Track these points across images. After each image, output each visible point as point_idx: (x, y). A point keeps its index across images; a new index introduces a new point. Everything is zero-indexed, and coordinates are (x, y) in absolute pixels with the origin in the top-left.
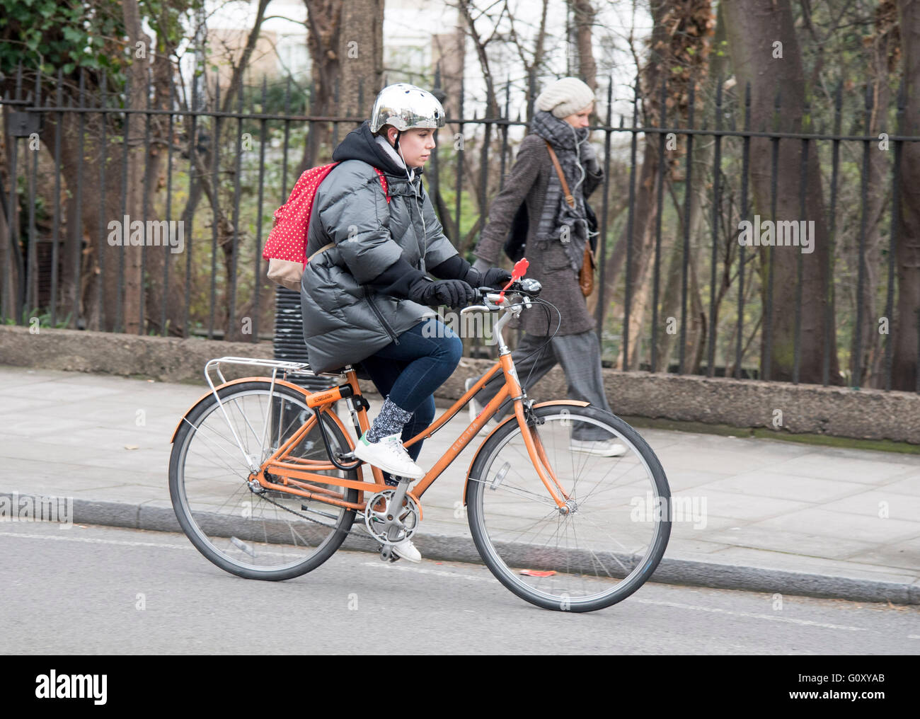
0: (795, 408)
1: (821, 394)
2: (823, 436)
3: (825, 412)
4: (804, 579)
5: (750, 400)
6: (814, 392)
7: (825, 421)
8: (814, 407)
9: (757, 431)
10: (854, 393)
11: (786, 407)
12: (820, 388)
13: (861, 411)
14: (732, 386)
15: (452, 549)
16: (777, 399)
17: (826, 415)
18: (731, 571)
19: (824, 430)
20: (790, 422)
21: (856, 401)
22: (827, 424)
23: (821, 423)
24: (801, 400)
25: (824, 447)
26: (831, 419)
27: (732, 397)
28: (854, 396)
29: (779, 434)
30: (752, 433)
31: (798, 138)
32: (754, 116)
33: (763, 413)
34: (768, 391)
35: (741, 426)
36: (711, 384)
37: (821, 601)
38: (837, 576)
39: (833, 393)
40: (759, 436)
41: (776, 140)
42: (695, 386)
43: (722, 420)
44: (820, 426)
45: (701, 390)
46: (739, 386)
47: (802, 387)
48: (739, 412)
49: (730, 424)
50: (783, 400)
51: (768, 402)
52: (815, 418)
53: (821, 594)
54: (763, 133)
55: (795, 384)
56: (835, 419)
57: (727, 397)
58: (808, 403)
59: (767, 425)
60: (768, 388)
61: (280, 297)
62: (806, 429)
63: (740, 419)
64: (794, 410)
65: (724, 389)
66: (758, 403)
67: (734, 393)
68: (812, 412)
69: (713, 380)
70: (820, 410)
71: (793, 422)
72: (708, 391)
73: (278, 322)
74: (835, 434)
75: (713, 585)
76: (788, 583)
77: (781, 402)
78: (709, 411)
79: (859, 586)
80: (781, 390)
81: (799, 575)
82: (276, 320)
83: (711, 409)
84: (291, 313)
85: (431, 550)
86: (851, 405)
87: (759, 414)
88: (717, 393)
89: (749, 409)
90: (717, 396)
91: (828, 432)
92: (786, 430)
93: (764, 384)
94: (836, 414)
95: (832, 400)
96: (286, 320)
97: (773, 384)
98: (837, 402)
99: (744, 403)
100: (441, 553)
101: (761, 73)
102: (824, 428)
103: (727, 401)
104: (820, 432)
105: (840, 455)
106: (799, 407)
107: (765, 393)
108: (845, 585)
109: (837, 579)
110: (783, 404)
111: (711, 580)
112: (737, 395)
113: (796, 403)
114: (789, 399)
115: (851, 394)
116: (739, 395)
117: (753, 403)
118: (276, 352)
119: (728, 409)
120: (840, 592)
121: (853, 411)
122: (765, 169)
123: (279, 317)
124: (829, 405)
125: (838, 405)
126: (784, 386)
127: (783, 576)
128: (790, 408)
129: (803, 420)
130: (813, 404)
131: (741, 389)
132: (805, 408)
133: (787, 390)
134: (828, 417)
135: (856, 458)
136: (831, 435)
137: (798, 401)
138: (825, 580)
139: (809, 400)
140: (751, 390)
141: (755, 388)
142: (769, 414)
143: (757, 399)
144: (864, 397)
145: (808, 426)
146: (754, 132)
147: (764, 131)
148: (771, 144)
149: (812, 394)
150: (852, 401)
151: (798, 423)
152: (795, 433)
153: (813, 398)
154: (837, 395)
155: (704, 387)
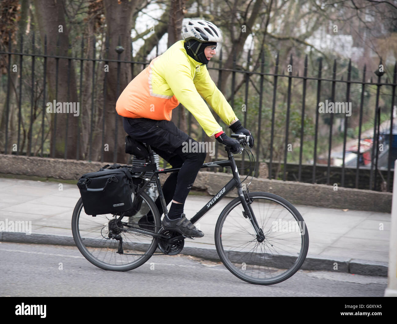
0: (65, 169)
1: (76, 163)
2: (76, 181)
3: (77, 171)
5: (47, 166)
6: (73, 163)
9: (50, 179)
10: (89, 163)
11: (61, 169)
12: (75, 161)
13: (92, 170)
14: (40, 160)
16: (58, 166)
17: (78, 172)
18: (44, 236)
19: (77, 178)
20: (63, 175)
21: (90, 167)
22: (78, 176)
23: (76, 175)
24: (68, 166)
26: (80, 174)
27: (39, 165)
28: (89, 164)
29: (58, 180)
30: (47, 180)
31: (66, 59)
32: (48, 49)
33: (52, 171)
34: (54, 162)
35: (43, 177)
36: (30, 159)
39: (81, 163)
40: (50, 181)
41: (57, 59)
42: (24, 160)
43: (35, 174)
44: (75, 177)
45: (26, 162)
46: (42, 160)
47: (68, 161)
48: (42, 171)
49: (38, 176)
50: (60, 166)
51: (54, 167)
52: (74, 173)
55: (65, 159)
56: (81, 174)
57: (37, 164)
59: (54, 176)
60: (54, 161)
62: (70, 178)
63: (43, 174)
64: (65, 170)
65: (36, 161)
66: (50, 167)
67: (40, 163)
68: (72, 171)
69: (31, 158)
70: (75, 170)
71: (65, 175)
72: (29, 163)
75: (36, 243)
76: (67, 241)
77: (59, 167)
78: (29, 170)
79: (96, 241)
80: (59, 162)
83: (31, 170)
86: (87, 168)
87: (50, 172)
88: (33, 163)
89: (46, 170)
90: (33, 164)
92: (62, 178)
93: (53, 159)
94: (82, 172)
95: (80, 166)
97: (56, 159)
98: (82, 167)
99: (44, 167)
101: (50, 31)
102: (77, 177)
103: (37, 166)
104: (75, 179)
106: (67, 169)
107: (53, 163)
108: (90, 241)
109: (87, 239)
110: (60, 168)
111: (35, 241)
113: (66, 167)
114: (63, 165)
115: (88, 163)
116: (42, 164)
117: (48, 167)
119: (38, 169)
120: (88, 244)
121: (89, 170)
122: (52, 71)
124: (78, 168)
125: (83, 168)
126: (61, 160)
127: (65, 238)
128: (63, 169)
129: (68, 174)
130: (73, 168)
131: (43, 161)
132: (69, 169)
133: (62, 162)
134: (78, 173)
137: (66, 166)
139: (71, 166)
140: (47, 162)
141: (49, 161)
142: (55, 172)
143: (49, 165)
144: (93, 165)
145: (70, 176)
146: (49, 55)
147: (52, 55)
148: (55, 60)
149: (72, 163)
150: (88, 166)
151: (66, 175)
152: (65, 180)
153: (72, 165)
154: (82, 164)
155: (28, 161)
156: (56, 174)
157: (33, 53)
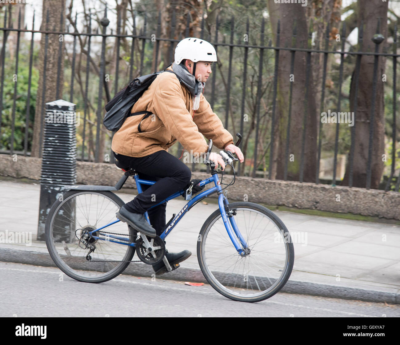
0: (301, 195)
1: (315, 188)
2: (316, 211)
3: (317, 198)
4: (339, 289)
5: (277, 190)
6: (312, 187)
7: (317, 203)
8: (311, 195)
9: (280, 207)
10: (333, 188)
11: (296, 195)
12: (314, 185)
14: (267, 183)
15: (146, 271)
16: (291, 190)
18: (299, 284)
19: (316, 207)
20: (298, 203)
21: (334, 193)
22: (318, 204)
23: (315, 203)
24: (305, 191)
25: (316, 216)
26: (320, 202)
27: (267, 189)
28: (333, 189)
29: (292, 209)
30: (277, 208)
31: (305, 51)
32: (281, 38)
33: (284, 197)
34: (286, 186)
35: (271, 204)
36: (256, 182)
37: (348, 301)
38: (357, 288)
39: (322, 188)
40: (281, 210)
41: (293, 52)
42: (247, 182)
43: (261, 201)
44: (314, 205)
45: (251, 184)
46: (271, 183)
47: (305, 184)
48: (271, 197)
50: (295, 191)
51: (287, 192)
52: (312, 201)
53: (348, 297)
54: (287, 48)
55: (301, 183)
56: (323, 201)
57: (264, 188)
58: (308, 193)
59: (286, 204)
61: (46, 131)
62: (307, 207)
63: (271, 200)
64: (301, 196)
65: (262, 184)
66: (281, 192)
67: (268, 187)
68: (310, 197)
69: (257, 179)
70: (315, 197)
71: (300, 203)
72: (254, 186)
73: (45, 145)
74: (322, 209)
75: (289, 291)
77: (293, 192)
78: (254, 196)
79: (369, 293)
80: (293, 186)
81: (337, 287)
82: (44, 144)
83: (255, 195)
84: (53, 140)
85: (134, 271)
86: (331, 194)
87: (281, 198)
88: (259, 186)
89: (276, 195)
90: (259, 188)
91: (318, 208)
92: (296, 207)
93: (284, 183)
94: (323, 199)
95: (321, 191)
96: (50, 144)
97: (289, 182)
98: (324, 193)
99: (274, 192)
100: (139, 272)
102: (316, 206)
103: (264, 191)
104: (314, 208)
105: (326, 221)
106: (303, 195)
107: (285, 187)
108: (361, 293)
109: (357, 289)
110: (294, 193)
111: (288, 289)
112: (270, 188)
113: (302, 193)
114: (298, 190)
115: (331, 188)
116: (271, 187)
117: (278, 192)
118: (43, 161)
119: (265, 195)
120: (359, 297)
121: (332, 197)
122: (284, 67)
123: (46, 142)
124: (319, 194)
126: (295, 183)
127: (328, 287)
128: (298, 195)
129: (305, 202)
130: (311, 193)
131: (272, 184)
132: (306, 195)
133: (297, 186)
134: (319, 200)
135: (335, 223)
136: (320, 210)
137: (303, 191)
138: (351, 290)
139: (309, 191)
140: (277, 185)
141: (280, 184)
142: (287, 198)
143: (280, 190)
144: (339, 191)
145: (308, 205)
146: (281, 47)
147: (287, 47)
148: (290, 54)
149: (310, 188)
150: (332, 192)
151: (302, 203)
152: (300, 209)
153: (311, 190)
154: (324, 189)
155: (252, 183)
156: (288, 201)
157: (262, 44)
